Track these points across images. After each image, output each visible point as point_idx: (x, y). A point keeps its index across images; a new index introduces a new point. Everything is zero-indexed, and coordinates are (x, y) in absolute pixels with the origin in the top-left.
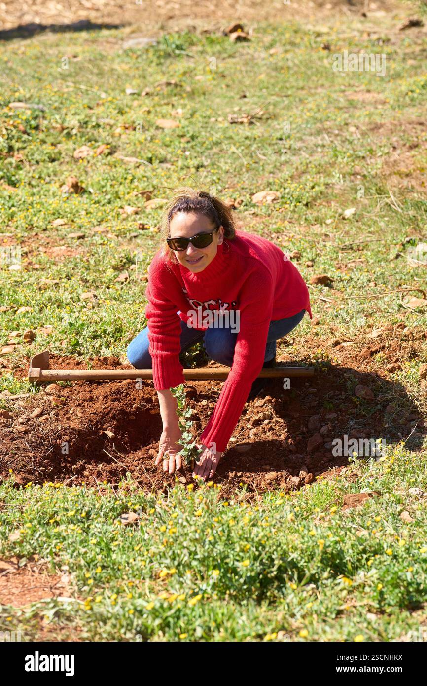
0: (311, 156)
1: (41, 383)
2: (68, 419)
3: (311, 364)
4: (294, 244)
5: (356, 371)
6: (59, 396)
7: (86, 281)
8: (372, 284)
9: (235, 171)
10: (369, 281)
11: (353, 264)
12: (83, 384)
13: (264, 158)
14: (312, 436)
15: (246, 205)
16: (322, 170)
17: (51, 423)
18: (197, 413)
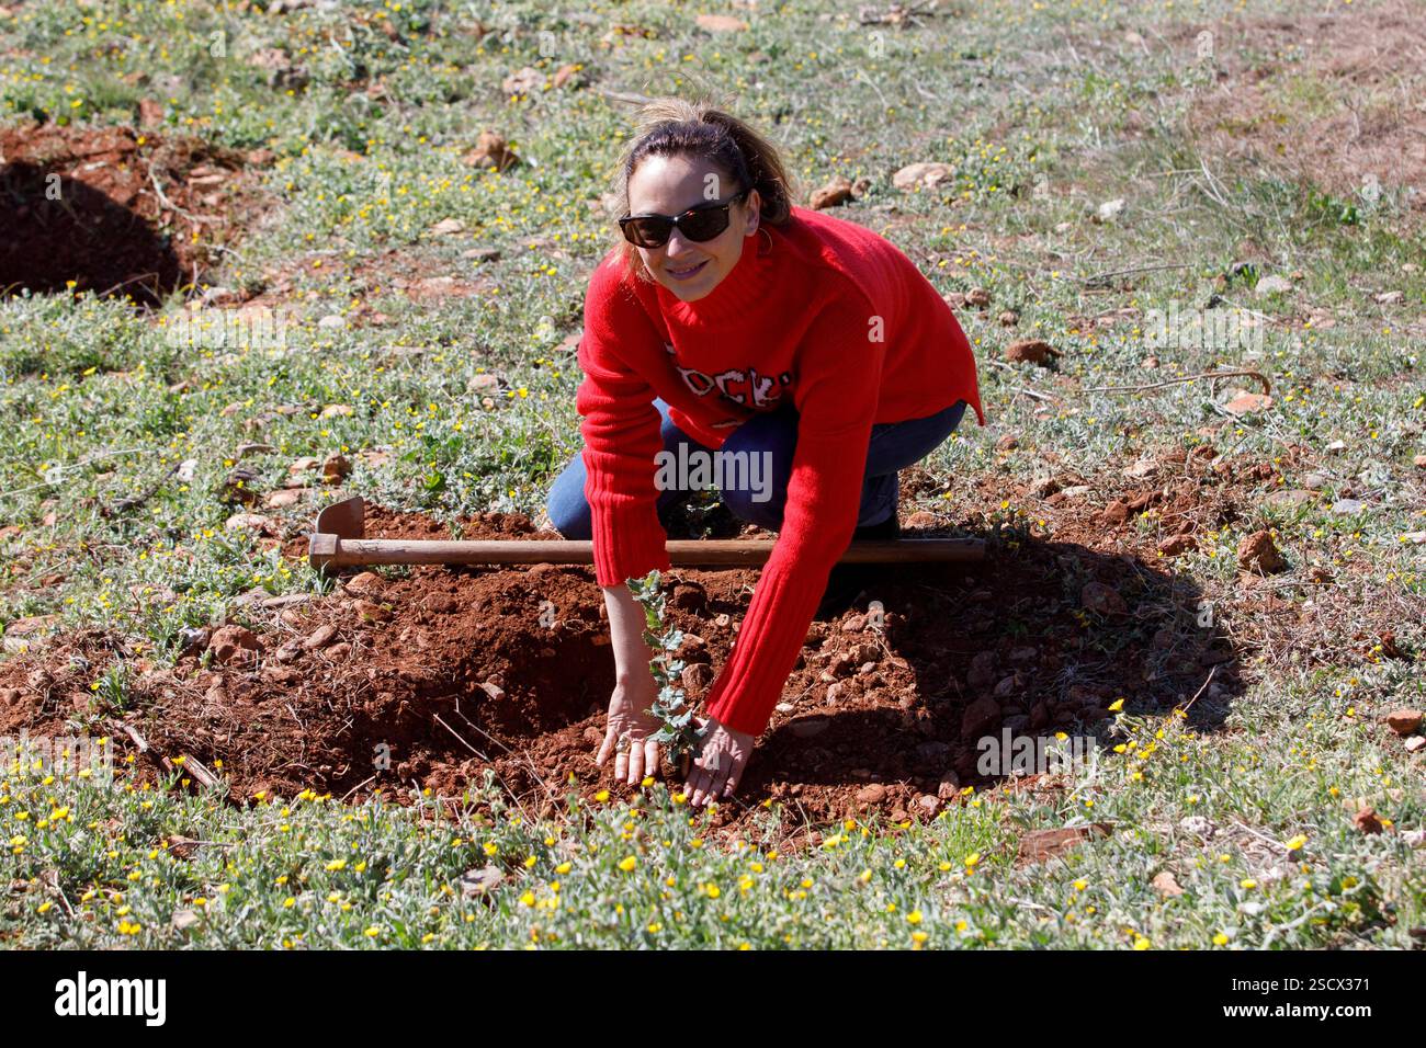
0: (1036, 91)
1: (338, 568)
2: (395, 653)
3: (983, 533)
4: (976, 274)
5: (1089, 552)
6: (377, 600)
7: (488, 351)
8: (1149, 363)
9: (861, 122)
10: (1143, 356)
11: (1109, 320)
12: (438, 573)
13: (931, 96)
14: (973, 701)
15: (877, 192)
16: (1057, 118)
17: (354, 663)
18: (704, 646)
